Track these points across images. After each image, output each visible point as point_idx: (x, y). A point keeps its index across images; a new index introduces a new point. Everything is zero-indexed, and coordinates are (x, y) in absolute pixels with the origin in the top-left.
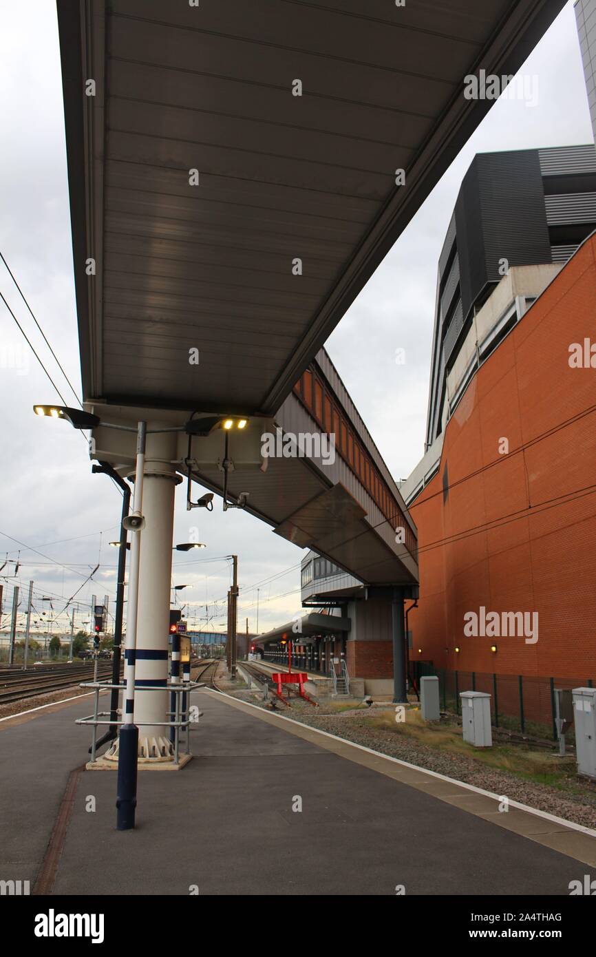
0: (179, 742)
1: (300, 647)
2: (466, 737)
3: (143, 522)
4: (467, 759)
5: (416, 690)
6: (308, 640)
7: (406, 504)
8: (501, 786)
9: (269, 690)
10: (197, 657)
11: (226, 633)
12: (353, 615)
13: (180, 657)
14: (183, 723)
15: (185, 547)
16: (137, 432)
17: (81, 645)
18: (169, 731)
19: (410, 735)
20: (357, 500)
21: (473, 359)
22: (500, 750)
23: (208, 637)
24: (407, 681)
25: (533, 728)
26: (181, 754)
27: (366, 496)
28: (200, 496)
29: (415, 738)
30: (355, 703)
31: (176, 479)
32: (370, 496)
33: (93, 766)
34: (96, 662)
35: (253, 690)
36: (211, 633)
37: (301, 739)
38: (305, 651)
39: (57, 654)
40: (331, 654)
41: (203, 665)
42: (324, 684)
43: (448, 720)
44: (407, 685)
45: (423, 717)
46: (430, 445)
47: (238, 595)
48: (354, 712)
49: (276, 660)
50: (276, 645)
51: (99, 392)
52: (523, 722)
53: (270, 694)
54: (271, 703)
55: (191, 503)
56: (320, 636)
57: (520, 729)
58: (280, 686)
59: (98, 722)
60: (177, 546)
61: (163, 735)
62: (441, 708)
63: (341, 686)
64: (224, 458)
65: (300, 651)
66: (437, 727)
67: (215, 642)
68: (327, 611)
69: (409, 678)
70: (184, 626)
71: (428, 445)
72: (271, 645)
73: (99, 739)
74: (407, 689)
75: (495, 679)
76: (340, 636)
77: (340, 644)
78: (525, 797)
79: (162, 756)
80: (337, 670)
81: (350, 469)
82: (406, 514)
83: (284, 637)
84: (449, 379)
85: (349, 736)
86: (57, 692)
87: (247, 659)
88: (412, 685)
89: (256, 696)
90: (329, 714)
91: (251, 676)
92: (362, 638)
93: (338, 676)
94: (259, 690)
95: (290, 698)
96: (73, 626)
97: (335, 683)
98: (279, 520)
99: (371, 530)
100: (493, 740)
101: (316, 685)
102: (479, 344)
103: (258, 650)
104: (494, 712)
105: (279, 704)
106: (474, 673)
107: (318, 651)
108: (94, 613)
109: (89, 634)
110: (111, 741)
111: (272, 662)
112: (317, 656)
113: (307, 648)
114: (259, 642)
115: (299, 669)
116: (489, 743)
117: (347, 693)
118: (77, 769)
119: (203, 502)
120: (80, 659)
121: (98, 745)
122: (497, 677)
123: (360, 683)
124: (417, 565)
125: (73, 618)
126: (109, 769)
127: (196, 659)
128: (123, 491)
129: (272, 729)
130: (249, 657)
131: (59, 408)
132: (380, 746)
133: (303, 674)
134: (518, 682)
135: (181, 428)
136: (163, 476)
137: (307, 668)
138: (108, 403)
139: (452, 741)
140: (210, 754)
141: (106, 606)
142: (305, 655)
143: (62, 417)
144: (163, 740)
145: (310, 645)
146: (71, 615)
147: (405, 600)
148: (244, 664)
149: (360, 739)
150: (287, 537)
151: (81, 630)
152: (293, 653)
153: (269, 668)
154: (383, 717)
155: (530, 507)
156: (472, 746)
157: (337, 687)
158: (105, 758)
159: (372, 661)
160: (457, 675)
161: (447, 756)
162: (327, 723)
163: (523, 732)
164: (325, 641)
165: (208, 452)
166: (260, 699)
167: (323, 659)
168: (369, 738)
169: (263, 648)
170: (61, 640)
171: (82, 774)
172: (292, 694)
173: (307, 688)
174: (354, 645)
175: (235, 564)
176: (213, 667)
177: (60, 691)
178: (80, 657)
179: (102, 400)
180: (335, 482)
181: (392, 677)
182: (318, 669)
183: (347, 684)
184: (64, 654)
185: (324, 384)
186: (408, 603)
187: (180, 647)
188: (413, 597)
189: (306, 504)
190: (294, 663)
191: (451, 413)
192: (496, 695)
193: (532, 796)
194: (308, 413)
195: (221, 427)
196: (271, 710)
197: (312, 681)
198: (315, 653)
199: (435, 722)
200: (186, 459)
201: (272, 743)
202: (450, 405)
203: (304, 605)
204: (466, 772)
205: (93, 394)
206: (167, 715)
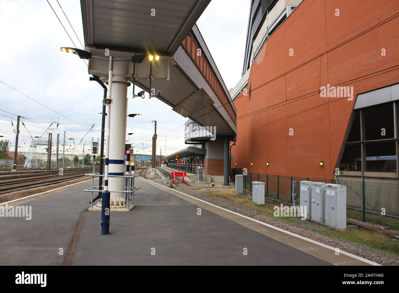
0: (129, 200)
1: (184, 161)
2: (253, 201)
3: (112, 102)
4: (254, 209)
5: (234, 180)
6: (187, 158)
7: (232, 100)
8: (267, 220)
9: (170, 179)
10: (139, 165)
11: (152, 155)
12: (207, 147)
13: (130, 164)
14: (131, 191)
15: (132, 116)
16: (109, 61)
17: (87, 160)
18: (125, 195)
19: (230, 199)
20: (210, 96)
21: (266, 35)
22: (268, 206)
23: (143, 156)
24: (230, 177)
25: (282, 197)
26: (130, 205)
27: (214, 95)
28: (139, 92)
29: (232, 200)
30: (207, 185)
31: (128, 84)
32: (216, 94)
33: (91, 209)
34: (94, 166)
35: (163, 179)
36: (145, 155)
37: (182, 199)
38: (186, 163)
39: (77, 163)
40: (197, 164)
41: (141, 169)
42: (194, 177)
43: (246, 193)
44: (230, 179)
45: (236, 192)
46: (244, 74)
47: (157, 138)
48: (206, 189)
49: (173, 167)
50: (173, 160)
51: (92, 43)
52: (278, 195)
53: (170, 181)
54: (171, 185)
55: (134, 95)
56: (192, 157)
57: (277, 198)
58: (174, 177)
59: (94, 191)
60: (129, 115)
61: (122, 196)
62: (244, 188)
63: (201, 178)
64: (150, 74)
65: (184, 163)
66: (241, 196)
67: (147, 159)
68: (196, 146)
69: (231, 176)
70: (132, 151)
71: (243, 74)
72: (171, 160)
73: (94, 198)
74: (230, 180)
75: (267, 177)
76: (201, 157)
77: (201, 161)
78: (277, 225)
79: (121, 205)
80: (199, 172)
81: (207, 82)
82: (231, 103)
83: (177, 157)
84: (254, 44)
85: (203, 199)
86: (77, 179)
87: (160, 167)
88: (232, 178)
89: (164, 182)
90: (195, 190)
91: (162, 174)
92: (211, 158)
93: (200, 174)
94: (166, 179)
95: (179, 183)
96: (84, 151)
97: (199, 177)
98: (175, 104)
99: (215, 109)
100: (265, 202)
101: (190, 178)
102: (269, 28)
103: (165, 163)
104: (266, 191)
105: (174, 185)
106: (258, 174)
107: (191, 163)
108: (93, 145)
109: (91, 155)
110: (100, 199)
111: (171, 168)
112: (191, 165)
113: (187, 162)
114: (166, 159)
115: (183, 171)
116: (263, 203)
117: (203, 181)
118: (84, 211)
119: (140, 95)
120: (87, 166)
121: (94, 201)
122: (268, 176)
123: (209, 177)
124: (236, 127)
125: (84, 148)
126: (98, 210)
127: (138, 166)
128: (104, 89)
129: (170, 195)
130: (161, 165)
131: (72, 49)
132: (216, 203)
133: (184, 173)
134: (277, 178)
135: (130, 59)
136: (122, 82)
137: (187, 170)
138: (96, 48)
139: (248, 202)
140: (143, 205)
141: (98, 142)
142: (186, 165)
143: (74, 53)
144: (122, 198)
145: (188, 161)
146: (83, 146)
147: (230, 142)
148: (159, 168)
149: (208, 200)
150: (179, 113)
151: (87, 153)
152: (181, 164)
153: (170, 170)
154: (218, 192)
155: (286, 101)
156: (256, 204)
157: (199, 179)
158: (97, 206)
159: (215, 168)
160: (251, 175)
161: (245, 208)
162: (195, 194)
163: (278, 199)
164: (195, 159)
165: (142, 72)
166: (166, 183)
167: (194, 167)
168: (213, 200)
169: (168, 162)
170: (79, 157)
171: (87, 212)
172: (180, 181)
173: (186, 179)
174: (207, 161)
175: (156, 124)
176: (145, 170)
177: (78, 179)
178: (87, 165)
179: (93, 47)
180: (200, 88)
181: (223, 175)
182: (191, 171)
183: (204, 178)
184: (80, 163)
185: (196, 42)
186: (232, 143)
187: (130, 159)
188: (234, 140)
189: (188, 97)
190: (181, 168)
191: (254, 59)
192: (267, 183)
193: (280, 224)
194: (189, 55)
195: (147, 59)
196: (171, 188)
197: (188, 176)
198: (190, 164)
199: (241, 194)
200: (132, 75)
201: (170, 200)
202: (254, 56)
203: (186, 143)
204: (253, 215)
205: (89, 44)
206: (124, 188)
